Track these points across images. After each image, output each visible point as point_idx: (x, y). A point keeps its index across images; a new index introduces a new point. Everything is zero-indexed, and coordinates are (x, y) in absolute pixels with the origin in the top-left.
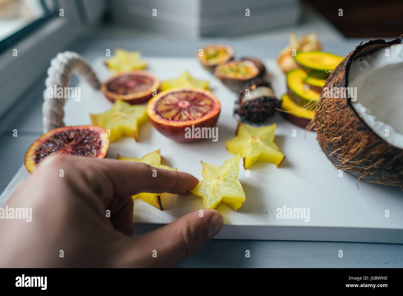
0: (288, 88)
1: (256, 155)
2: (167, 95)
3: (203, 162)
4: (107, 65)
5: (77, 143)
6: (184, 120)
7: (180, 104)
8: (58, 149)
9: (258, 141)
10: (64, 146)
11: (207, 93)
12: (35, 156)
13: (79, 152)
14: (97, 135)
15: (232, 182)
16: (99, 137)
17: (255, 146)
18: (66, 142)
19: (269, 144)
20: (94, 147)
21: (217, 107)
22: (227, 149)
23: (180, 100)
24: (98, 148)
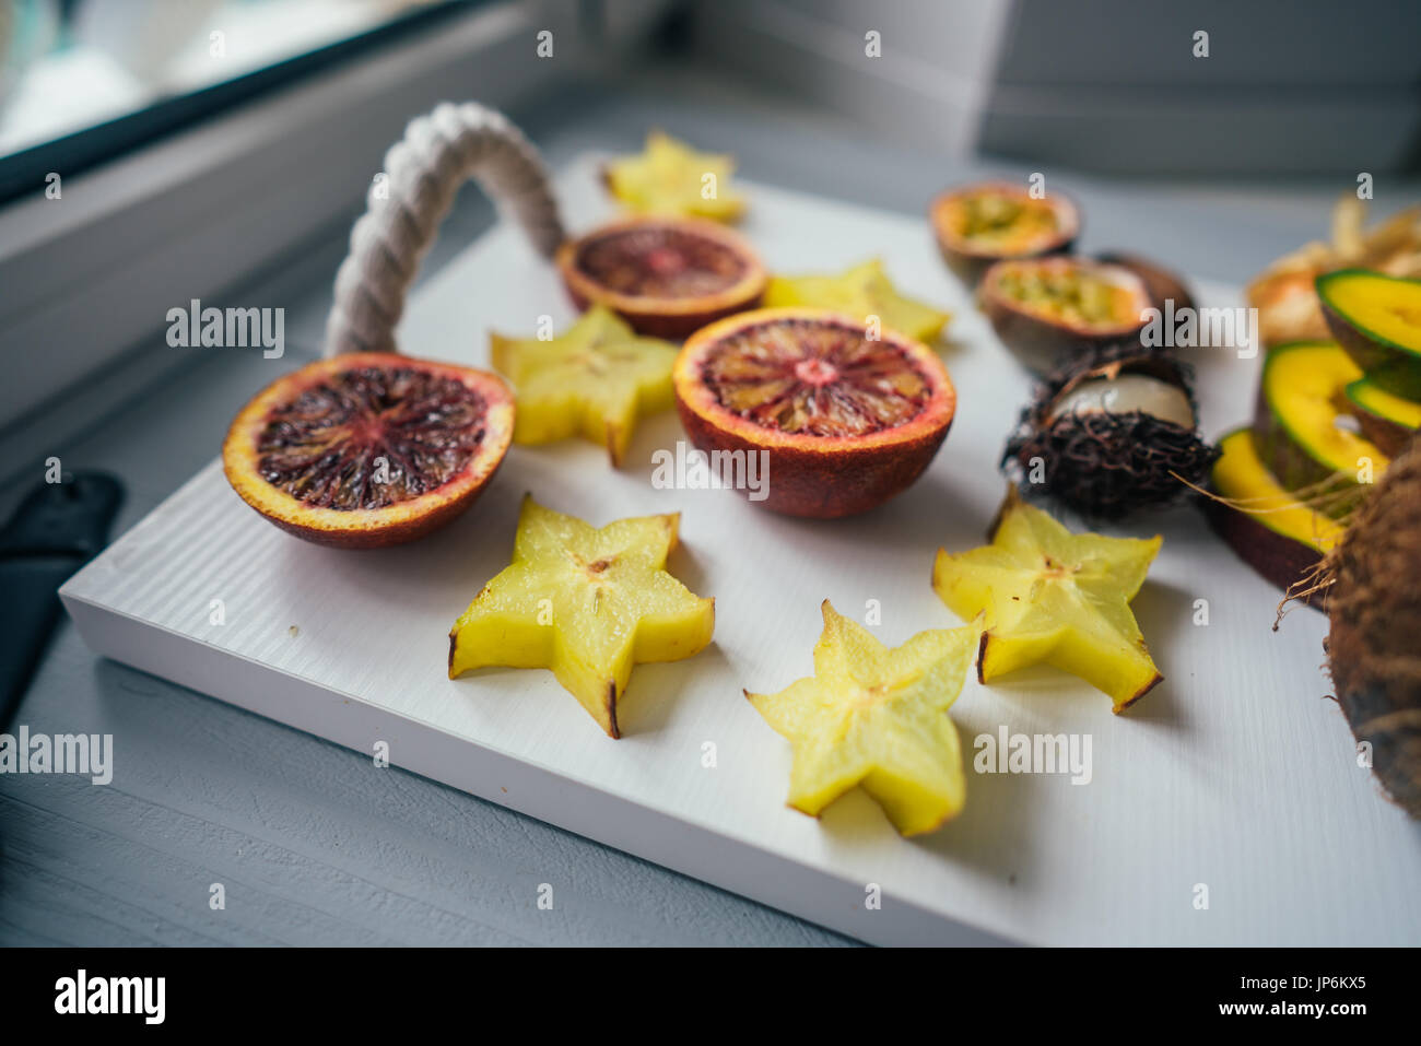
0: (1264, 404)
1: (1043, 635)
2: (765, 327)
3: (831, 609)
4: (607, 181)
5: (407, 416)
6: (796, 428)
7: (803, 370)
8: (341, 423)
9: (1068, 583)
10: (362, 415)
11: (920, 353)
12: (262, 427)
13: (402, 449)
14: (480, 407)
15: (923, 720)
16: (481, 417)
17: (1047, 601)
18: (372, 407)
19: (1106, 609)
20: (453, 444)
21: (938, 410)
22: (935, 583)
23: (810, 353)
24: (467, 453)
